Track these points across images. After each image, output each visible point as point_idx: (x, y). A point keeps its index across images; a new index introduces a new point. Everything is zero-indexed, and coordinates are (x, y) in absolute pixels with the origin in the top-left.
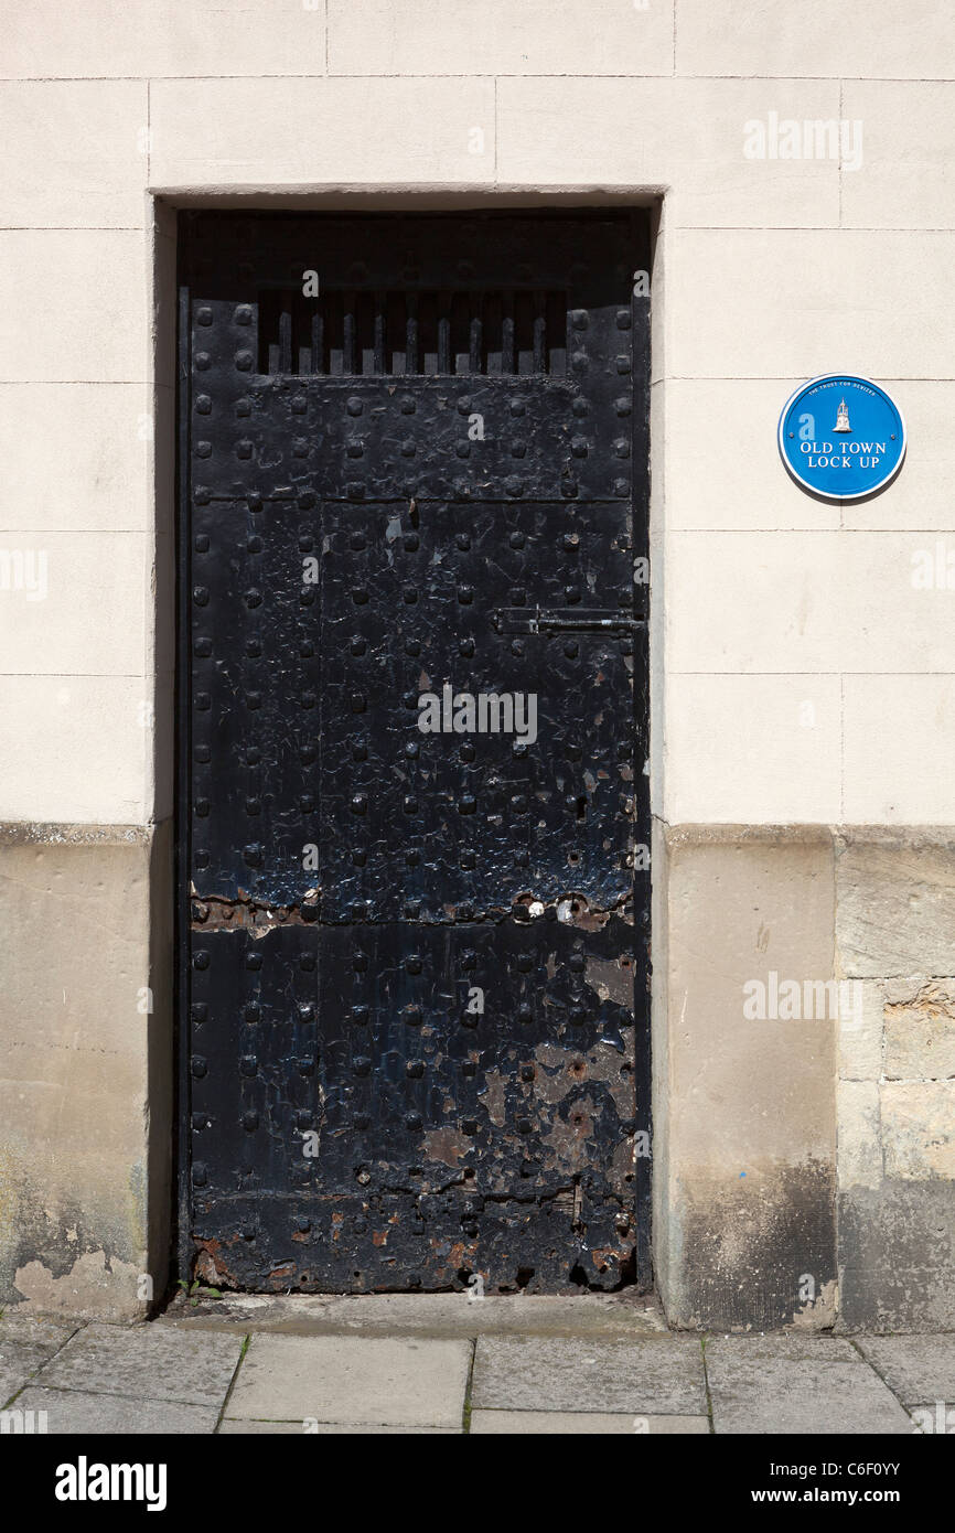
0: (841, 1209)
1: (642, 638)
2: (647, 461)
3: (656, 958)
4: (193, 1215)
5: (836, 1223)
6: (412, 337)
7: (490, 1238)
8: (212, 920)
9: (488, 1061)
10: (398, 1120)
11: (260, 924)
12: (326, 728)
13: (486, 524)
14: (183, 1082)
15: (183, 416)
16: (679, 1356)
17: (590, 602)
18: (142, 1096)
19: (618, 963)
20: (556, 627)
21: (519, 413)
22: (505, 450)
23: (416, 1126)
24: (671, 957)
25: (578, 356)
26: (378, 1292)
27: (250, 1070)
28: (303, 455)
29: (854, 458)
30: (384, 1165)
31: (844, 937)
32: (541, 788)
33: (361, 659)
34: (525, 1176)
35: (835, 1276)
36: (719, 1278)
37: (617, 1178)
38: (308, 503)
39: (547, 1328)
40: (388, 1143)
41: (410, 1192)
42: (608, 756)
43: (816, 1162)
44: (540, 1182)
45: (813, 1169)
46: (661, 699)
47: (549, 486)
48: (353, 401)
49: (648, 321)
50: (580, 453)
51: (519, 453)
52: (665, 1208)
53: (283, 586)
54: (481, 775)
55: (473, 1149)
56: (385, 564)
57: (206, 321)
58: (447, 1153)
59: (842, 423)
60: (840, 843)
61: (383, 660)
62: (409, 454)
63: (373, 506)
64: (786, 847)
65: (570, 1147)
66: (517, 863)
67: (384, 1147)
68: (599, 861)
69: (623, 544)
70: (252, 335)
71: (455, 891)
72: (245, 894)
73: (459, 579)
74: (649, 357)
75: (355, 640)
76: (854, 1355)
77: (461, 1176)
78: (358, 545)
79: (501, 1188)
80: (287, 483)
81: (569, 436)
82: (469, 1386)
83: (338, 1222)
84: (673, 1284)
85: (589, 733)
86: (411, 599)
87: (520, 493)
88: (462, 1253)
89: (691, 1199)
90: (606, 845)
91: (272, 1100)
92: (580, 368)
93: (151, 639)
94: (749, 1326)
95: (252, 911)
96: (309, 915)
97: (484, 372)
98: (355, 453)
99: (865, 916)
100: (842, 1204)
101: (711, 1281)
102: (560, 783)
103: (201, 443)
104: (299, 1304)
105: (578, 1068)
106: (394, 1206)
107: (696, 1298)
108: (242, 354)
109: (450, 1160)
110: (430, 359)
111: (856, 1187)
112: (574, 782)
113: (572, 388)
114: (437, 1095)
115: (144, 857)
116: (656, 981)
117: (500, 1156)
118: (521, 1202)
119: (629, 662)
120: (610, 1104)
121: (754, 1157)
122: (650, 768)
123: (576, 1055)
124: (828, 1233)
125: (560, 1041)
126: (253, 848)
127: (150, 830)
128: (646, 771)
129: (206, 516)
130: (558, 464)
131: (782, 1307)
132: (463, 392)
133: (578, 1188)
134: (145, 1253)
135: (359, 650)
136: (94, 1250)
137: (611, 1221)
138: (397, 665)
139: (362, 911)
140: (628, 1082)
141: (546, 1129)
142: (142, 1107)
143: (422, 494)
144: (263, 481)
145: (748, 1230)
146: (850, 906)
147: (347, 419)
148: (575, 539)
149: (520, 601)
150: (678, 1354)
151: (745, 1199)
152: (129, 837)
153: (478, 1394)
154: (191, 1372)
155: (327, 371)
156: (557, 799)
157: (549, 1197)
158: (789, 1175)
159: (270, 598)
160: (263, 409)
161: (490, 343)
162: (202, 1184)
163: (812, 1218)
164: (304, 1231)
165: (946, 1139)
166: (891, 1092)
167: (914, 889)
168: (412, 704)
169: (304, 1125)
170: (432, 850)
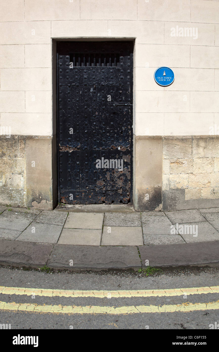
0: (163, 193)
1: (132, 106)
2: (132, 79)
3: (134, 155)
4: (61, 193)
5: (162, 195)
6: (95, 61)
7: (107, 196)
8: (63, 149)
9: (107, 171)
10: (93, 179)
11: (70, 150)
12: (81, 120)
13: (106, 90)
14: (58, 174)
15: (58, 73)
16: (137, 216)
17: (123, 101)
18: (51, 177)
19: (128, 156)
20: (118, 105)
21: (112, 72)
22: (110, 78)
23: (96, 180)
24: (136, 156)
25: (121, 64)
26: (90, 204)
27: (69, 172)
28: (77, 79)
29: (166, 79)
30: (90, 186)
31: (164, 153)
32: (116, 130)
34: (113, 187)
35: (161, 203)
36: (143, 204)
37: (127, 188)
38: (78, 86)
39: (116, 211)
41: (95, 190)
42: (126, 125)
43: (159, 186)
44: (115, 188)
46: (135, 116)
47: (117, 84)
48: (85, 70)
49: (133, 58)
50: (122, 78)
51: (112, 78)
52: (135, 193)
53: (74, 99)
54: (106, 128)
55: (104, 183)
56: (90, 95)
57: (61, 58)
58: (101, 184)
59: (164, 74)
60: (163, 138)
61: (90, 110)
62: (94, 79)
63: (88, 87)
64: (155, 139)
65: (120, 183)
66: (112, 141)
67: (90, 183)
68: (125, 141)
69: (129, 92)
70: (69, 60)
71: (102, 145)
72: (68, 146)
73: (102, 98)
74: (133, 64)
75: (86, 107)
76: (165, 215)
77: (103, 187)
78: (86, 92)
79: (109, 189)
80: (74, 83)
81: (120, 76)
83: (83, 194)
84: (136, 204)
85: (123, 121)
86: (95, 101)
87: (112, 84)
88: (103, 199)
89: (139, 192)
90: (126, 138)
91: (73, 176)
92: (122, 66)
93: (52, 107)
94: (148, 211)
95: (69, 148)
96: (78, 149)
97: (106, 66)
98: (85, 78)
99: (167, 150)
102: (119, 129)
103: (60, 77)
104: (77, 206)
106: (92, 192)
108: (67, 63)
109: (101, 185)
110: (98, 64)
111: (165, 190)
112: (121, 129)
113: (121, 68)
114: (99, 176)
115: (51, 141)
116: (134, 159)
117: (109, 184)
118: (112, 191)
119: (130, 110)
120: (126, 177)
121: (149, 186)
122: (133, 127)
124: (160, 197)
126: (69, 139)
127: (52, 137)
129: (61, 88)
130: (118, 80)
131: (153, 208)
132: (103, 69)
133: (121, 189)
134: (52, 200)
135: (86, 109)
137: (126, 194)
138: (92, 111)
139: (87, 148)
140: (129, 174)
141: (116, 181)
142: (51, 179)
143: (96, 85)
144: (71, 83)
146: (165, 148)
147: (84, 73)
148: (121, 92)
149: (112, 101)
151: (147, 192)
152: (48, 138)
155: (81, 66)
156: (118, 131)
157: (117, 191)
158: (155, 188)
159: (72, 101)
160: (71, 72)
161: (107, 62)
162: (62, 189)
163: (158, 195)
164: (78, 196)
165: (179, 183)
166: (171, 176)
167: (175, 145)
168: (95, 117)
169: (78, 180)
170: (98, 139)
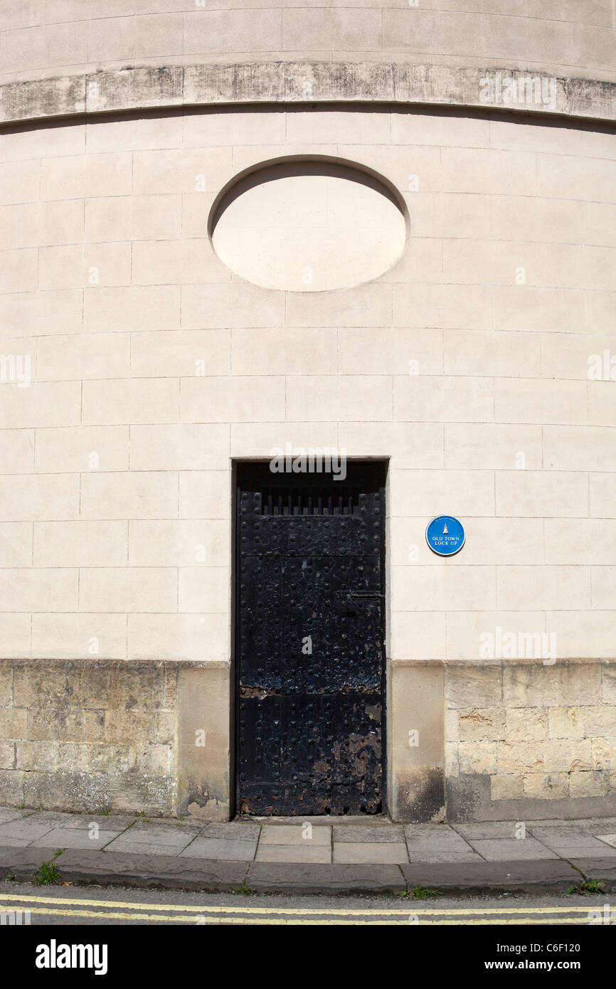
0: (446, 783)
1: (383, 600)
2: (384, 543)
3: (388, 705)
4: (241, 790)
5: (445, 787)
6: (310, 503)
7: (335, 797)
8: (247, 693)
9: (334, 739)
10: (306, 758)
11: (262, 695)
12: (283, 630)
13: (332, 565)
14: (238, 747)
15: (238, 529)
16: (396, 829)
17: (367, 589)
18: (228, 749)
19: (376, 707)
20: (355, 597)
21: (343, 527)
22: (339, 539)
23: (312, 761)
24: (393, 703)
25: (363, 509)
26: (299, 815)
27: (259, 743)
28: (276, 541)
29: (449, 542)
30: (301, 774)
31: (447, 696)
32: (351, 650)
33: (294, 608)
34: (347, 777)
35: (444, 805)
36: (408, 806)
37: (375, 777)
38: (277, 557)
39: (354, 823)
40: (303, 767)
41: (309, 782)
42: (373, 639)
43: (438, 768)
44: (351, 779)
45: (438, 771)
46: (390, 620)
47: (354, 551)
48: (291, 524)
49: (385, 498)
50: (363, 540)
51: (344, 540)
52: (391, 784)
53: (269, 584)
54: (332, 646)
55: (330, 768)
56: (302, 576)
57: (245, 498)
58: (322, 770)
59: (445, 531)
60: (445, 665)
61: (301, 608)
62: (309, 541)
63: (298, 558)
64: (429, 667)
65: (361, 767)
66: (344, 674)
67: (301, 768)
68: (369, 674)
69: (377, 569)
70: (260, 503)
71: (324, 683)
72: (257, 685)
73: (325, 581)
74: (385, 509)
75: (292, 601)
76: (450, 828)
77: (326, 777)
78: (293, 570)
79: (339, 781)
80: (271, 550)
81: (359, 535)
82: (332, 837)
83: (287, 792)
84: (394, 809)
85: (367, 632)
86: (310, 588)
87: (344, 553)
88: (326, 802)
89: (400, 780)
90: (372, 668)
91: (266, 752)
92: (363, 513)
93: (230, 601)
94: (418, 821)
95: (260, 691)
96: (278, 692)
97: (333, 514)
98: (292, 540)
99: (454, 689)
100: (446, 781)
101: (405, 807)
102: (357, 648)
103: (243, 538)
104: (275, 818)
105: (363, 741)
106: (305, 787)
107: (401, 812)
108: (256, 509)
109: (323, 772)
110: (316, 510)
111: (451, 776)
112: (362, 648)
113: (361, 519)
114: (318, 750)
115: (228, 671)
116: (388, 711)
117: (338, 770)
118: (345, 785)
119: (379, 608)
120: (373, 753)
121: (419, 767)
122: (386, 643)
123: (362, 737)
124: (442, 791)
125: (358, 732)
126: (260, 670)
127: (230, 663)
128: (384, 644)
129: (245, 561)
130: (356, 544)
131: (428, 815)
132: (326, 520)
133: (363, 781)
134: (229, 800)
135: (293, 605)
136: (213, 798)
137: (373, 791)
138: (305, 610)
139: (294, 690)
140: (379, 746)
141: (353, 761)
142: (228, 752)
143: (314, 553)
144: (263, 550)
145: (417, 790)
146: (449, 686)
147: (290, 530)
148: (362, 568)
149: (344, 588)
150: (396, 828)
151: (416, 780)
152: (223, 665)
153: (336, 838)
154: (246, 834)
155: (283, 514)
156: (357, 653)
157: (354, 784)
158: (430, 772)
159: (265, 588)
160: (264, 526)
161: (335, 504)
162: (244, 780)
163: (437, 786)
164: (276, 795)
165: (479, 761)
166: (462, 746)
167: (469, 680)
168: (310, 622)
169: (276, 760)
170: (317, 670)
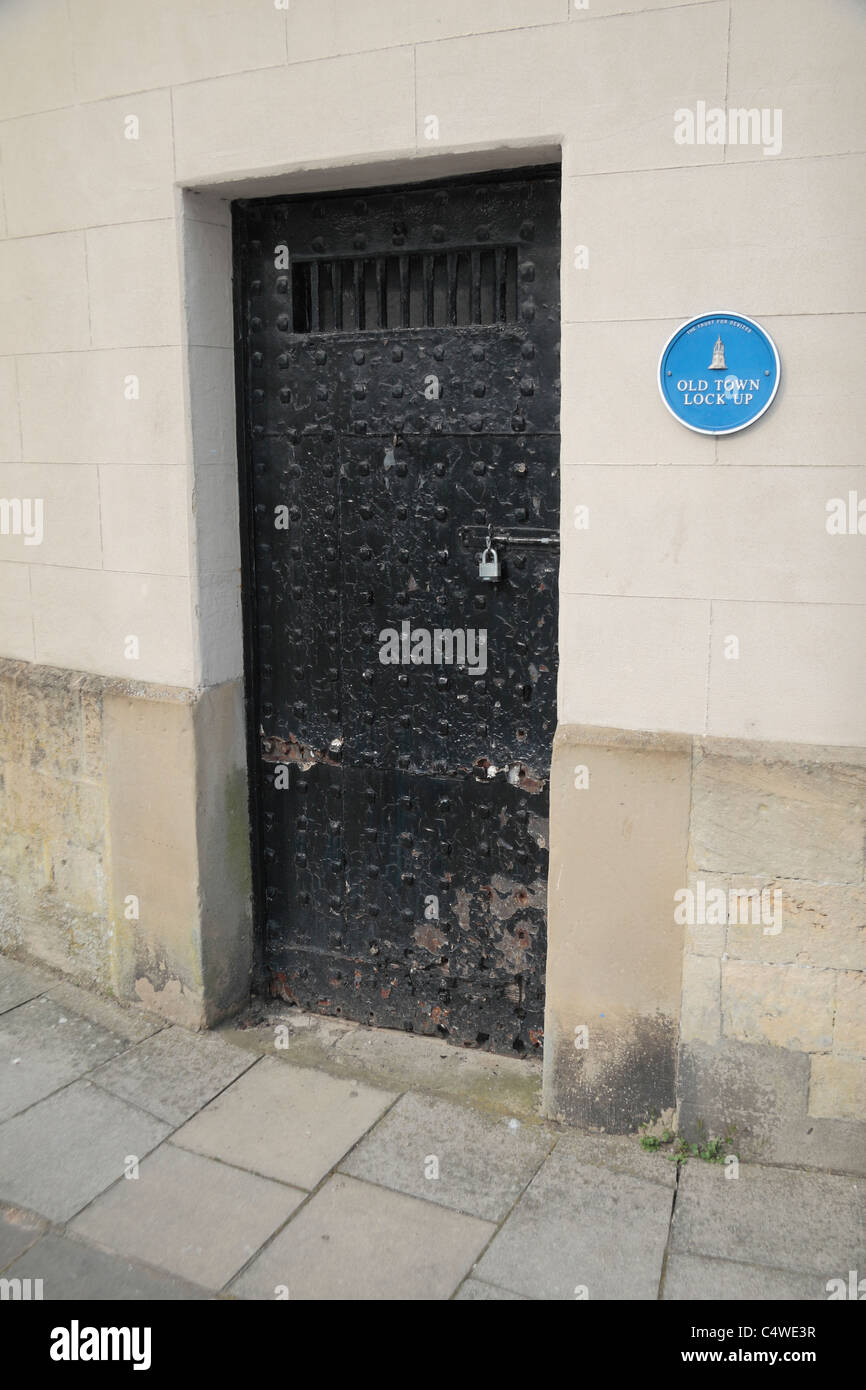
0: (681, 1055)
5: (677, 1065)
7: (458, 1008)
8: (276, 754)
9: (458, 882)
10: (398, 914)
11: (305, 761)
12: (345, 618)
13: (454, 457)
17: (536, 522)
20: (506, 544)
21: (479, 358)
22: (469, 391)
23: (409, 920)
25: (527, 305)
27: (302, 863)
28: (325, 398)
30: (388, 943)
31: (698, 836)
32: (497, 676)
33: (368, 564)
34: (483, 969)
35: (674, 1106)
36: (580, 1089)
38: (328, 438)
40: (391, 929)
41: (404, 965)
43: (662, 1015)
44: (493, 975)
45: (660, 1021)
47: (503, 422)
48: (359, 353)
50: (527, 392)
51: (480, 394)
53: (314, 505)
55: (447, 943)
56: (383, 488)
57: (257, 291)
58: (430, 943)
59: (718, 361)
60: (698, 753)
61: (383, 565)
62: (398, 396)
63: (374, 440)
64: (649, 753)
65: (515, 954)
66: (478, 734)
67: (388, 931)
68: (539, 739)
70: (289, 302)
71: (432, 751)
72: (295, 738)
73: (437, 501)
75: (364, 549)
77: (439, 961)
78: (365, 472)
79: (467, 974)
80: (314, 422)
81: (519, 377)
83: (358, 977)
84: (545, 1087)
85: (533, 633)
86: (403, 516)
87: (480, 429)
88: (438, 1014)
89: (561, 1027)
90: (545, 726)
91: (316, 886)
92: (528, 316)
94: (603, 1129)
95: (301, 751)
96: (336, 757)
97: (454, 323)
98: (360, 396)
99: (718, 820)
100: (683, 1051)
101: (573, 1090)
102: (512, 672)
103: (258, 392)
104: (329, 1028)
105: (522, 896)
106: (394, 973)
107: (562, 1100)
108: (282, 317)
109: (432, 948)
111: (696, 1040)
112: (521, 673)
113: (521, 334)
114: (422, 900)
117: (466, 951)
118: (481, 986)
120: (543, 927)
121: (613, 1004)
123: (521, 887)
124: (669, 1071)
125: (509, 874)
126: (299, 705)
129: (263, 449)
130: (510, 402)
131: (630, 1120)
132: (437, 342)
134: (203, 988)
135: (366, 557)
138: (393, 569)
139: (370, 760)
141: (498, 938)
143: (409, 429)
144: (298, 421)
145: (605, 1059)
146: (705, 809)
147: (354, 368)
148: (522, 468)
149: (482, 520)
151: (603, 1033)
155: (341, 328)
156: (509, 685)
157: (500, 987)
158: (640, 1021)
159: (306, 515)
160: (297, 361)
162: (275, 936)
163: (657, 1058)
164: (336, 979)
165: (780, 1013)
166: (730, 970)
167: (765, 800)
168: (405, 601)
169: (336, 907)
170: (419, 719)
